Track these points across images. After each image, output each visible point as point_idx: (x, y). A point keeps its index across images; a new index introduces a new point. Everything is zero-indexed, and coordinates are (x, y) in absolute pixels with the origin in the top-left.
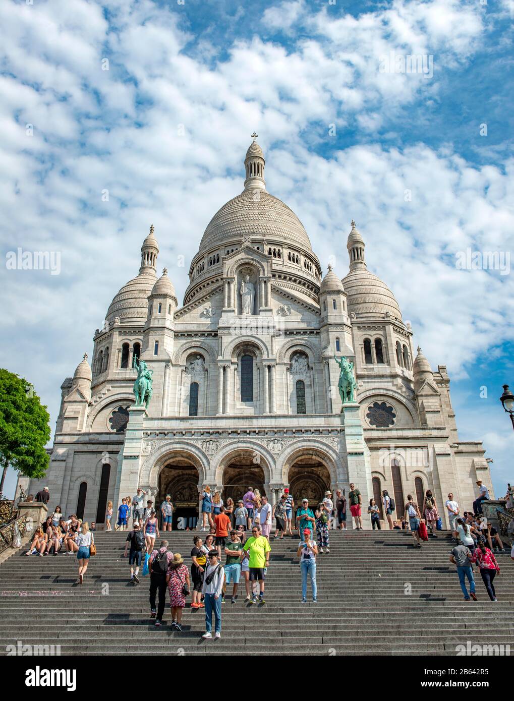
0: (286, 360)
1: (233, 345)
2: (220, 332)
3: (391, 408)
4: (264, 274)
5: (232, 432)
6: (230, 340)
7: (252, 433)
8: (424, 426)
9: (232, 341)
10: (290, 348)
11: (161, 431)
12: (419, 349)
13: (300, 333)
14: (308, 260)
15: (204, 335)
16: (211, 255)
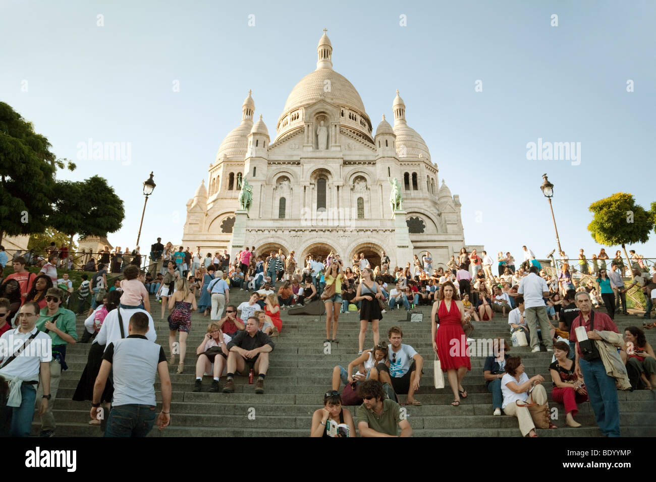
0: (351, 182)
1: (312, 171)
2: (302, 161)
3: (422, 222)
4: (334, 120)
5: (312, 230)
6: (309, 167)
7: (327, 232)
8: (446, 232)
9: (310, 168)
10: (354, 173)
11: (259, 229)
12: (443, 181)
13: (361, 163)
14: (363, 119)
15: (290, 163)
16: (293, 114)
